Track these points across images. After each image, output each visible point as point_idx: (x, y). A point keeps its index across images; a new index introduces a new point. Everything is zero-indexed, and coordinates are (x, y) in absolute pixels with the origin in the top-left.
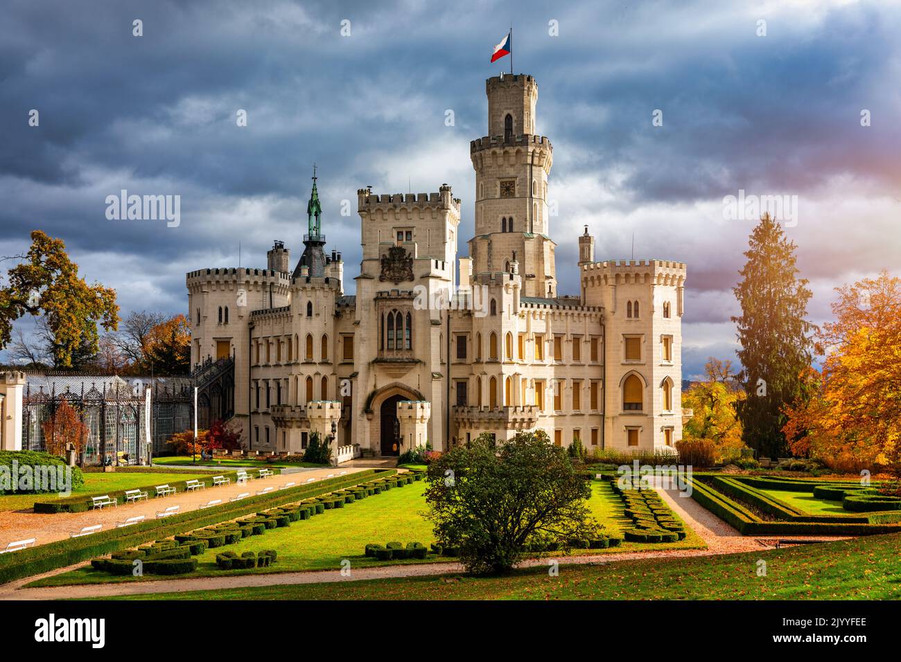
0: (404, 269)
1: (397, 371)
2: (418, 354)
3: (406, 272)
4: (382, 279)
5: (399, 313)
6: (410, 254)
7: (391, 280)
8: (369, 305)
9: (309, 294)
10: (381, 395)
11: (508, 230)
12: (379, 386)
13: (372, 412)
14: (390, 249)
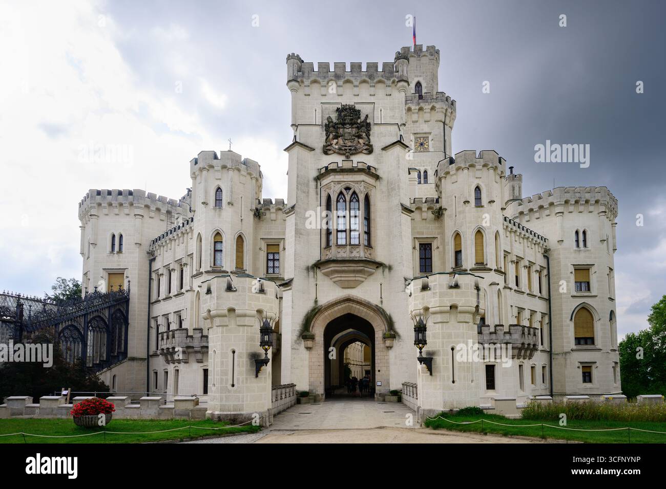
0: (360, 137)
1: (351, 277)
2: (380, 255)
3: (361, 141)
4: (326, 152)
5: (354, 193)
6: (367, 116)
7: (340, 152)
8: (308, 185)
9: (218, 175)
10: (326, 314)
11: (422, 182)
12: (323, 301)
13: (312, 338)
14: (338, 110)
